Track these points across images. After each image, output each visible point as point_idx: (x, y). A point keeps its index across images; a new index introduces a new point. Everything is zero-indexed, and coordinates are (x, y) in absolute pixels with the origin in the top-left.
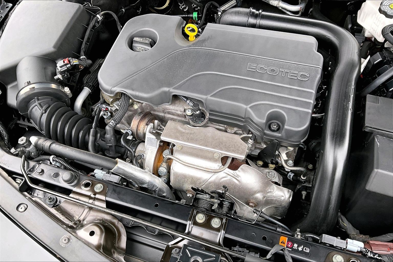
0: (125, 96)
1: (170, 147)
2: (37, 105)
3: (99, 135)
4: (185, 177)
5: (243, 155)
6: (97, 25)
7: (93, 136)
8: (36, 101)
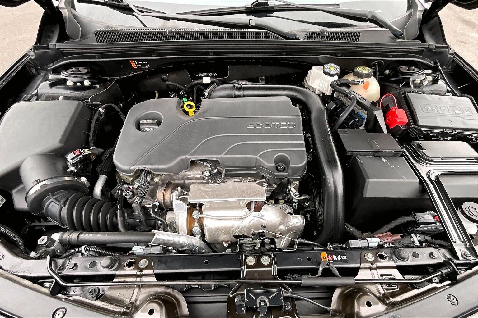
0: (144, 172)
1: (197, 207)
2: (53, 201)
3: (126, 214)
4: (218, 230)
5: (264, 197)
6: (101, 118)
7: (121, 216)
8: (51, 197)
